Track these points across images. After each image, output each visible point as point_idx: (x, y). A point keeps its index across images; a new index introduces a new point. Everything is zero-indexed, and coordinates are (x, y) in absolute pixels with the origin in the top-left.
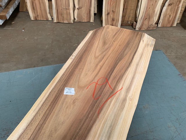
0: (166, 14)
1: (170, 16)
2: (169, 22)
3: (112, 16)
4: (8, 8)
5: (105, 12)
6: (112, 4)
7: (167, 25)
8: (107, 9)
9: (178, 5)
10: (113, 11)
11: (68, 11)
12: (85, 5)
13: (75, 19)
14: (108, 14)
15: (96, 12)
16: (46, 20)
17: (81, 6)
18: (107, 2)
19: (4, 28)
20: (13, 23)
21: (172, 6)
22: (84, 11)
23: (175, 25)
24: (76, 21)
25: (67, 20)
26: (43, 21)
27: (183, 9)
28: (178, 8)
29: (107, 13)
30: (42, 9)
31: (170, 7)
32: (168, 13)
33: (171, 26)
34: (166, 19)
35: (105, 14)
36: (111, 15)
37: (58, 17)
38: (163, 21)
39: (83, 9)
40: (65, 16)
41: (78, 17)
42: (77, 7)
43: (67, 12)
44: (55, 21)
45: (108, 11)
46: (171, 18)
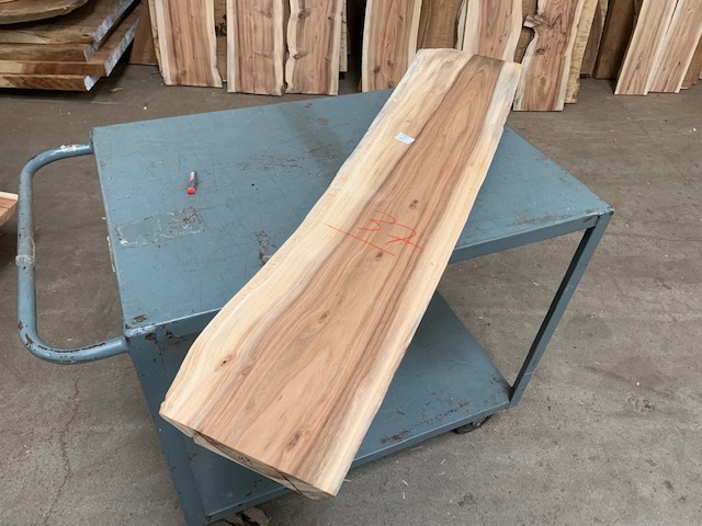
0: (532, 75)
1: (543, 81)
2: (543, 98)
3: (386, 76)
4: (108, 49)
5: (369, 65)
6: (386, 44)
7: (537, 107)
8: (373, 58)
9: (561, 53)
10: (389, 63)
11: (269, 61)
12: (316, 46)
13: (286, 84)
14: (377, 70)
15: (345, 69)
16: (205, 85)
17: (304, 49)
18: (373, 39)
19: (94, 102)
20: (115, 90)
21: (546, 54)
22: (312, 64)
23: (560, 107)
24: (288, 90)
25: (265, 86)
26: (199, 89)
27: (578, 65)
28: (563, 59)
29: (373, 68)
30: (199, 54)
31: (541, 57)
32: (536, 74)
33: (551, 110)
34: (535, 89)
35: (369, 72)
36: (385, 74)
37: (240, 78)
38: (525, 95)
39: (309, 57)
40: (260, 76)
41: (296, 78)
42: (293, 51)
43: (265, 65)
44: (232, 88)
45: (376, 61)
46: (546, 89)
